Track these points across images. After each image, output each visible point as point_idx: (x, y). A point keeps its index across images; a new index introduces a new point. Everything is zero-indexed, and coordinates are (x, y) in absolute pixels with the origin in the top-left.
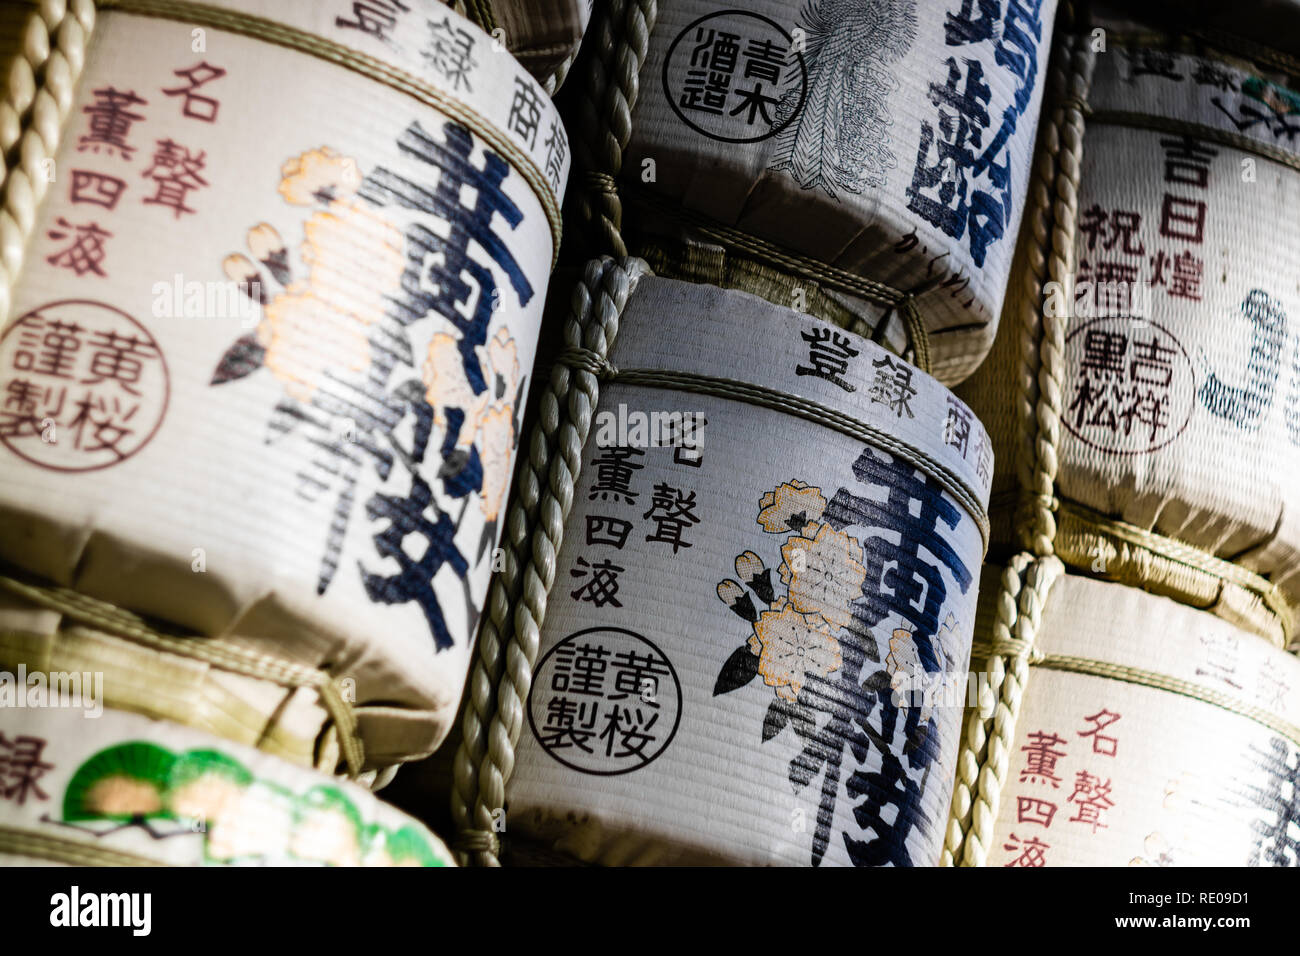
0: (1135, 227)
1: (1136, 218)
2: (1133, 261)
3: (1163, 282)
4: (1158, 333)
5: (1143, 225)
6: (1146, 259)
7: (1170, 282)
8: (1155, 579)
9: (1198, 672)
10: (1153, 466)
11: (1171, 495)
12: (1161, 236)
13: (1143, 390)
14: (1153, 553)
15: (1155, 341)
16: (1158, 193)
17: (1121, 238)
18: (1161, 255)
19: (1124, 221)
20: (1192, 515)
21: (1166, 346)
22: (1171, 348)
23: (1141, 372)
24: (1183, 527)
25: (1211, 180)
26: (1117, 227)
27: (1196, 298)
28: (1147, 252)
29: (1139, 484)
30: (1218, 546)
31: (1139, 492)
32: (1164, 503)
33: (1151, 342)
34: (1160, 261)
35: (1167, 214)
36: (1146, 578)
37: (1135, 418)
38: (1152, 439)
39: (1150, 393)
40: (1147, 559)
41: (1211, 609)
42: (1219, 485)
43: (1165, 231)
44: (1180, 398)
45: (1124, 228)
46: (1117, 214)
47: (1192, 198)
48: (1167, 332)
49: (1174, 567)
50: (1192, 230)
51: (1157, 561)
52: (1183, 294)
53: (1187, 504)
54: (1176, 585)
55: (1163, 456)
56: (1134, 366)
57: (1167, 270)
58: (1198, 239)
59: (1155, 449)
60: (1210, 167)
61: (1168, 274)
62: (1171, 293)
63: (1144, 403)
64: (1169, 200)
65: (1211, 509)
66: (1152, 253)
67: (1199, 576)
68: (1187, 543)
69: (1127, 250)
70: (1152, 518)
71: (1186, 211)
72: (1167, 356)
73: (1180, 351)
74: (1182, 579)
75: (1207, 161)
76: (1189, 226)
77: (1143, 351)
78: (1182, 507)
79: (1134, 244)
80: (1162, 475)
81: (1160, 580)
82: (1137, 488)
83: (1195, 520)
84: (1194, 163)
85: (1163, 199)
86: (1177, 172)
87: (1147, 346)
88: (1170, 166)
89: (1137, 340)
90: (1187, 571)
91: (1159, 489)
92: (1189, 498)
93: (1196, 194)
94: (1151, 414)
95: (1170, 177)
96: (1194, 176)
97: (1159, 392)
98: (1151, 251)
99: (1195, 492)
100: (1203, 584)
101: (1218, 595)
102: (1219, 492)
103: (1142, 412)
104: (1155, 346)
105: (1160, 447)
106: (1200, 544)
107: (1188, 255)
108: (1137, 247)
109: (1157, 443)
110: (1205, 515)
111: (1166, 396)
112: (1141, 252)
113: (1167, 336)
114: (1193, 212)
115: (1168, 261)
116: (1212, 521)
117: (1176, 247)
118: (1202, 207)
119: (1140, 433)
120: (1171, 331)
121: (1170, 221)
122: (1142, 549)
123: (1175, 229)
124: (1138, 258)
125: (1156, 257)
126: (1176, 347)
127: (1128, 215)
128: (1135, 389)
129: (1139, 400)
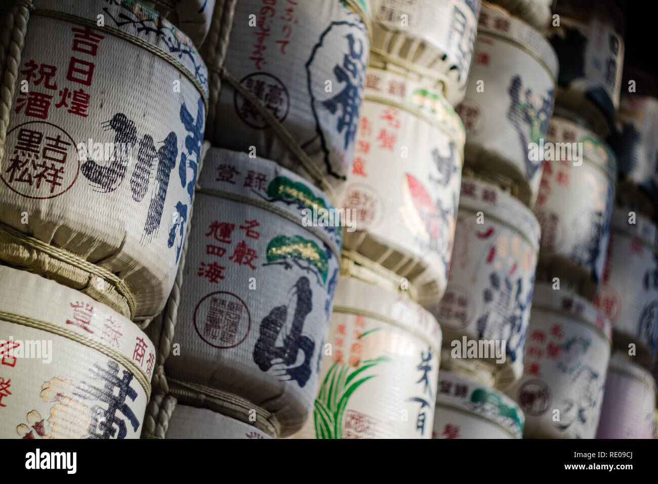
0: (53, 74)
1: (54, 69)
2: (50, 92)
3: (66, 106)
4: (61, 133)
5: (57, 73)
6: (57, 92)
7: (70, 105)
8: (51, 270)
9: (68, 322)
10: (51, 206)
11: (61, 223)
12: (67, 80)
13: (49, 163)
14: (51, 256)
15: (59, 137)
16: (68, 57)
17: (44, 80)
18: (66, 90)
19: (47, 70)
20: (73, 235)
21: (65, 140)
22: (67, 142)
23: (49, 154)
24: (68, 242)
25: (99, 51)
26: (42, 73)
27: (85, 116)
28: (58, 88)
29: (43, 215)
30: (88, 254)
31: (43, 220)
32: (57, 228)
33: (56, 138)
34: (65, 93)
35: (72, 68)
36: (47, 269)
37: (43, 179)
38: (52, 191)
39: (53, 165)
40: (47, 259)
41: (83, 290)
42: (89, 220)
43: (70, 77)
44: (70, 170)
45: (47, 74)
46: (43, 66)
47: (87, 61)
48: (66, 133)
49: (63, 265)
50: (85, 78)
51: (53, 261)
52: (77, 113)
53: (70, 228)
54: (64, 275)
55: (58, 201)
56: (45, 149)
57: (69, 99)
58: (88, 83)
59: (53, 197)
60: (99, 45)
61: (69, 101)
62: (70, 111)
63: (49, 171)
64: (73, 60)
65: (84, 233)
66: (61, 89)
67: (78, 270)
68: (71, 252)
69: (47, 86)
70: (51, 236)
71: (83, 67)
72: (65, 146)
73: (72, 144)
74: (67, 271)
75: (98, 41)
76: (84, 76)
77: (51, 142)
78: (66, 230)
79: (51, 83)
80: (56, 211)
81: (55, 271)
82: (42, 218)
83: (75, 237)
84: (89, 41)
85: (70, 60)
86: (80, 46)
87: (53, 139)
88: (76, 42)
89: (48, 136)
90: (70, 267)
91: (54, 219)
92: (71, 225)
93: (89, 58)
94: (53, 177)
95: (75, 48)
96: (89, 48)
97: (58, 166)
98: (61, 88)
99: (75, 222)
100: (80, 275)
101: (88, 282)
102: (89, 223)
103: (47, 176)
104: (58, 140)
105: (56, 196)
106: (79, 252)
107: (81, 91)
108: (53, 85)
109: (54, 194)
110: (80, 235)
111: (62, 168)
112: (54, 87)
113: (66, 135)
114: (87, 68)
115: (70, 94)
116: (85, 240)
117: (75, 87)
118: (92, 66)
119: (45, 188)
120: (68, 132)
121: (73, 72)
122: (44, 254)
123: (75, 77)
124: (53, 91)
125: (63, 91)
126: (70, 142)
127: (49, 67)
128: (45, 162)
129: (47, 168)
